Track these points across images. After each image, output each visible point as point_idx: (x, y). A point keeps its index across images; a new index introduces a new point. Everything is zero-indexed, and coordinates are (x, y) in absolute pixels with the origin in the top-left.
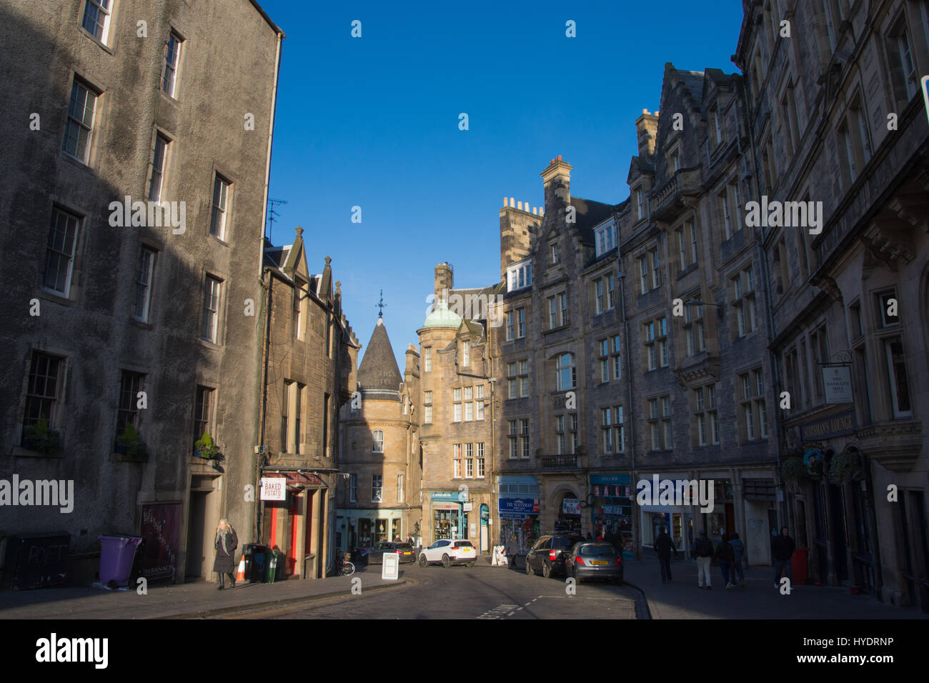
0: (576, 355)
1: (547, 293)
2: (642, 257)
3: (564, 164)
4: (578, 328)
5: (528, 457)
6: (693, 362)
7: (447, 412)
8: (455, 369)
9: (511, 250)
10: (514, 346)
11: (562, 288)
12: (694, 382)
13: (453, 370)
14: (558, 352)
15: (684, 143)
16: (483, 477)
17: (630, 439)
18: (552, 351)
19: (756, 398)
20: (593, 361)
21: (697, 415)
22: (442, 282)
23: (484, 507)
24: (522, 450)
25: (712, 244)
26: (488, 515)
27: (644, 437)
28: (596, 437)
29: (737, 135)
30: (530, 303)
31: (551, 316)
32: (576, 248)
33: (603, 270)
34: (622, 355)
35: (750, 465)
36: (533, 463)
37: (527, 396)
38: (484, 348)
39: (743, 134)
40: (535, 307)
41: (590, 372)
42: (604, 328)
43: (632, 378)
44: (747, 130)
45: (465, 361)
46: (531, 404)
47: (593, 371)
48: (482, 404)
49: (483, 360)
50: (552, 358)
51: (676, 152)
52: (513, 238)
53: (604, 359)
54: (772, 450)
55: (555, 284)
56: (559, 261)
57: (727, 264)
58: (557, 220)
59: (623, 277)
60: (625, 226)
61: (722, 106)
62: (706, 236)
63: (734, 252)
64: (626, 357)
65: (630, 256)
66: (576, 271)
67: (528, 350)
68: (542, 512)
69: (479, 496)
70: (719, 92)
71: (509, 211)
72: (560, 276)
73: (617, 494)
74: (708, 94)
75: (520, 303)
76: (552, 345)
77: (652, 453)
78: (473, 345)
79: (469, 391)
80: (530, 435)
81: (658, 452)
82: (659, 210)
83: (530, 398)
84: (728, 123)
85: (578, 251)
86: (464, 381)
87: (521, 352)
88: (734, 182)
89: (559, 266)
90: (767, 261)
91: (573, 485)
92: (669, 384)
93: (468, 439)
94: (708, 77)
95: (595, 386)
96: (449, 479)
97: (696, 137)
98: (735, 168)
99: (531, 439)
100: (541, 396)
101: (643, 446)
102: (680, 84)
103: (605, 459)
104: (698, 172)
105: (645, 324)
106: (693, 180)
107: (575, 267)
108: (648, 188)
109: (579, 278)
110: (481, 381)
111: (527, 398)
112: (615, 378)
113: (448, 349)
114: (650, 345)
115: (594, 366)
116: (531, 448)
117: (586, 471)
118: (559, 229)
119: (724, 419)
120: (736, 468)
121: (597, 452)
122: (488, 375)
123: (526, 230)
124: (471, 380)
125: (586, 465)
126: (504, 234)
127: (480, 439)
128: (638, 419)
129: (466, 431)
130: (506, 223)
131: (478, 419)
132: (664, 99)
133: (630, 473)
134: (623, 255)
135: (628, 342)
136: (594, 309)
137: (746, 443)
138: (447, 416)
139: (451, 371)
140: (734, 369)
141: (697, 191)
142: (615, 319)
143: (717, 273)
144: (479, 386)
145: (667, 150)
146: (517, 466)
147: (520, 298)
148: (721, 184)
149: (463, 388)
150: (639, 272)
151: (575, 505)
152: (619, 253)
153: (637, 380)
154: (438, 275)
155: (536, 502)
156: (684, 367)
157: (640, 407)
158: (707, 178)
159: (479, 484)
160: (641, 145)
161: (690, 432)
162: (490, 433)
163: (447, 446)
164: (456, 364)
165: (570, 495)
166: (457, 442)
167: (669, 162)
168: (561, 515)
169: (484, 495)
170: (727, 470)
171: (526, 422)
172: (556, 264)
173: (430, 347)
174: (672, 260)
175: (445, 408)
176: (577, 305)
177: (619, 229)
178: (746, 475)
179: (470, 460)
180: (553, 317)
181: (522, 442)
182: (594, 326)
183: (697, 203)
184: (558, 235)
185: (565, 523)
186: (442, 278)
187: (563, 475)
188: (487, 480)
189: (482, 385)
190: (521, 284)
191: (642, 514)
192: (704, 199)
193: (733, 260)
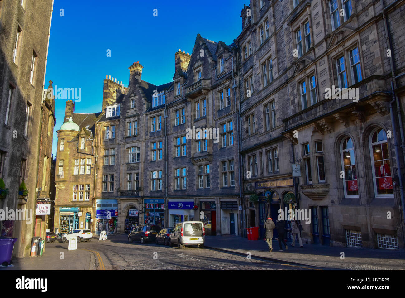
0: (140, 148)
1: (128, 120)
2: (176, 110)
3: (140, 66)
4: (142, 137)
5: (112, 191)
6: (200, 155)
7: (71, 170)
8: (77, 150)
9: (108, 99)
10: (109, 142)
11: (136, 119)
12: (198, 163)
13: (75, 150)
14: (131, 146)
15: (204, 68)
16: (88, 200)
17: (165, 184)
18: (128, 145)
19: (229, 171)
20: (148, 151)
21: (199, 176)
22: (69, 109)
23: (88, 214)
24: (110, 188)
25: (213, 110)
26: (90, 217)
27: (172, 184)
28: (148, 183)
29: (233, 70)
30: (118, 124)
31: (128, 130)
32: (144, 103)
33: (156, 114)
34: (163, 150)
35: (226, 196)
36: (115, 194)
37: (113, 164)
38: (93, 142)
39: (235, 71)
40: (121, 126)
41: (147, 155)
42: (155, 138)
43: (168, 159)
44: (237, 69)
45: (82, 147)
46: (115, 168)
47: (149, 155)
48: (90, 167)
49: (92, 147)
50: (128, 148)
51: (200, 71)
52: (109, 93)
53: (153, 151)
54: (237, 191)
55: (132, 117)
56: (135, 107)
57: (220, 119)
58: (135, 89)
59: (167, 118)
60: (170, 97)
61: (226, 57)
62: (211, 106)
63: (224, 115)
64: (165, 151)
65: (171, 110)
66: (143, 112)
67: (116, 144)
68: (119, 215)
69: (86, 209)
70: (224, 52)
71: (108, 81)
72: (135, 113)
73: (157, 207)
74: (219, 51)
75: (113, 123)
76: (128, 143)
77: (175, 191)
78: (87, 140)
79: (83, 160)
80: (114, 181)
81: (179, 190)
82: (189, 93)
83: (115, 165)
84: (227, 65)
85: (145, 104)
86: (81, 156)
87: (112, 145)
88: (227, 88)
89: (135, 109)
90: (241, 120)
91: (135, 204)
92: (187, 163)
93: (81, 183)
94: (220, 44)
95: (149, 162)
96: (70, 201)
97: (210, 67)
98: (228, 83)
99: (115, 183)
100: (121, 164)
101: (172, 188)
102: (204, 44)
103: (152, 192)
104: (210, 81)
105: (175, 138)
106: (207, 84)
107: (143, 110)
108: (182, 83)
109: (144, 115)
110: (90, 156)
111: (114, 165)
112: (158, 159)
113: (73, 140)
114: (177, 146)
115: (149, 153)
116: (115, 187)
117: (142, 197)
118: (136, 93)
119: (213, 178)
120: (218, 197)
121: (148, 189)
122: (94, 154)
123: (115, 91)
124: (85, 156)
125: (142, 195)
126: (105, 91)
127: (88, 183)
128: (170, 176)
129: (81, 179)
130: (106, 86)
131: (87, 173)
132: (195, 48)
133: (165, 199)
134: (167, 108)
135: (167, 144)
136: (151, 129)
137: (223, 188)
138: (71, 172)
139: (74, 151)
140: (220, 159)
141: (209, 88)
142: (161, 135)
143: (214, 122)
144: (88, 159)
145: (195, 69)
146: (106, 195)
147: (113, 121)
148: (220, 87)
149: (80, 159)
150: (174, 117)
151: (135, 212)
152: (165, 107)
153: (170, 161)
154: (67, 105)
155: (116, 211)
156: (195, 157)
157: (171, 171)
158: (214, 84)
159: (86, 203)
160: (176, 64)
161: (195, 183)
162: (93, 180)
163: (70, 186)
164: (77, 148)
165: (133, 208)
166: (75, 183)
167: (195, 74)
168: (128, 217)
169: (89, 208)
170: (214, 198)
171: (112, 176)
172: (132, 108)
173: (64, 139)
174: (192, 114)
175: (70, 168)
176: (142, 127)
177: (166, 98)
178: (222, 200)
179: (82, 192)
180: (129, 131)
181: (109, 185)
182: (150, 137)
183: (207, 93)
184: (135, 96)
185: (129, 220)
186: (70, 107)
187: (131, 199)
188: (91, 202)
189: (90, 158)
190: (113, 114)
191: (169, 215)
192: (211, 92)
193: (223, 117)
